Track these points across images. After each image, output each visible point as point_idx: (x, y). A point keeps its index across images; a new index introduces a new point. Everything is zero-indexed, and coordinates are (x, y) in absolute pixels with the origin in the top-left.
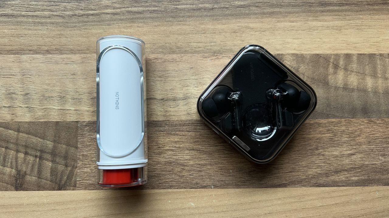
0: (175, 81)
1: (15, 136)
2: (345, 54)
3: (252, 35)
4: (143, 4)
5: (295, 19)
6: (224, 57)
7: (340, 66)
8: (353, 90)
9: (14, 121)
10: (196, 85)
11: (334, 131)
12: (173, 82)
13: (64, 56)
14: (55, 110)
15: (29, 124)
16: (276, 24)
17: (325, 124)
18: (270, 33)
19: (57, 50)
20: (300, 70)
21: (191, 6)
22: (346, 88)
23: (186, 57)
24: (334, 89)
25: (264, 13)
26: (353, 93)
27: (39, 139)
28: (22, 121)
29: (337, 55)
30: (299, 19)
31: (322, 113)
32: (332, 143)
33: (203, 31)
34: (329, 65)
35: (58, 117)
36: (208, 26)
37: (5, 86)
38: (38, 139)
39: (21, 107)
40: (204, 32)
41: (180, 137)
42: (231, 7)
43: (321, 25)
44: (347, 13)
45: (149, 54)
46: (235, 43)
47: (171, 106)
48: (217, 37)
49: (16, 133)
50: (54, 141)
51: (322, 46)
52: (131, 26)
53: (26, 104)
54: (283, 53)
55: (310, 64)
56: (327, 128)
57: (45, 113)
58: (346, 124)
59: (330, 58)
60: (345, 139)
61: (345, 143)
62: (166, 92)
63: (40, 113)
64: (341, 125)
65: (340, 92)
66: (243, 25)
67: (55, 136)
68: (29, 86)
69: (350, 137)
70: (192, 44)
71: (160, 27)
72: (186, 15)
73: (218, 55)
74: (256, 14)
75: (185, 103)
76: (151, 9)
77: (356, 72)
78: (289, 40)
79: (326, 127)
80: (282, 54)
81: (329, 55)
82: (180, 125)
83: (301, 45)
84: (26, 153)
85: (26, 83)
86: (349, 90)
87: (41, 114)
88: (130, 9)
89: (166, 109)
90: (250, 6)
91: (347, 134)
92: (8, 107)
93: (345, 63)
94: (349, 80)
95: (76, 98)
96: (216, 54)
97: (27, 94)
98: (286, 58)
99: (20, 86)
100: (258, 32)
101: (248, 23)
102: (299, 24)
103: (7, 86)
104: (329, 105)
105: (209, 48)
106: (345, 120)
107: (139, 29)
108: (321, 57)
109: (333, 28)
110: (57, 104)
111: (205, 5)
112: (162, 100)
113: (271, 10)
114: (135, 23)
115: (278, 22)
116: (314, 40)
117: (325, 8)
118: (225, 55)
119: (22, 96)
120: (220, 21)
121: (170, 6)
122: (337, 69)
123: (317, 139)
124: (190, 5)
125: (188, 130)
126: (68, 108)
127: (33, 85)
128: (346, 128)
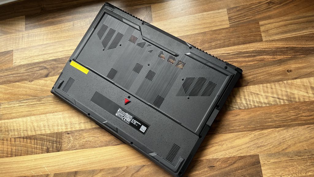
13: (58, 113)
19: (55, 111)
50: (56, 138)
84: (49, 142)
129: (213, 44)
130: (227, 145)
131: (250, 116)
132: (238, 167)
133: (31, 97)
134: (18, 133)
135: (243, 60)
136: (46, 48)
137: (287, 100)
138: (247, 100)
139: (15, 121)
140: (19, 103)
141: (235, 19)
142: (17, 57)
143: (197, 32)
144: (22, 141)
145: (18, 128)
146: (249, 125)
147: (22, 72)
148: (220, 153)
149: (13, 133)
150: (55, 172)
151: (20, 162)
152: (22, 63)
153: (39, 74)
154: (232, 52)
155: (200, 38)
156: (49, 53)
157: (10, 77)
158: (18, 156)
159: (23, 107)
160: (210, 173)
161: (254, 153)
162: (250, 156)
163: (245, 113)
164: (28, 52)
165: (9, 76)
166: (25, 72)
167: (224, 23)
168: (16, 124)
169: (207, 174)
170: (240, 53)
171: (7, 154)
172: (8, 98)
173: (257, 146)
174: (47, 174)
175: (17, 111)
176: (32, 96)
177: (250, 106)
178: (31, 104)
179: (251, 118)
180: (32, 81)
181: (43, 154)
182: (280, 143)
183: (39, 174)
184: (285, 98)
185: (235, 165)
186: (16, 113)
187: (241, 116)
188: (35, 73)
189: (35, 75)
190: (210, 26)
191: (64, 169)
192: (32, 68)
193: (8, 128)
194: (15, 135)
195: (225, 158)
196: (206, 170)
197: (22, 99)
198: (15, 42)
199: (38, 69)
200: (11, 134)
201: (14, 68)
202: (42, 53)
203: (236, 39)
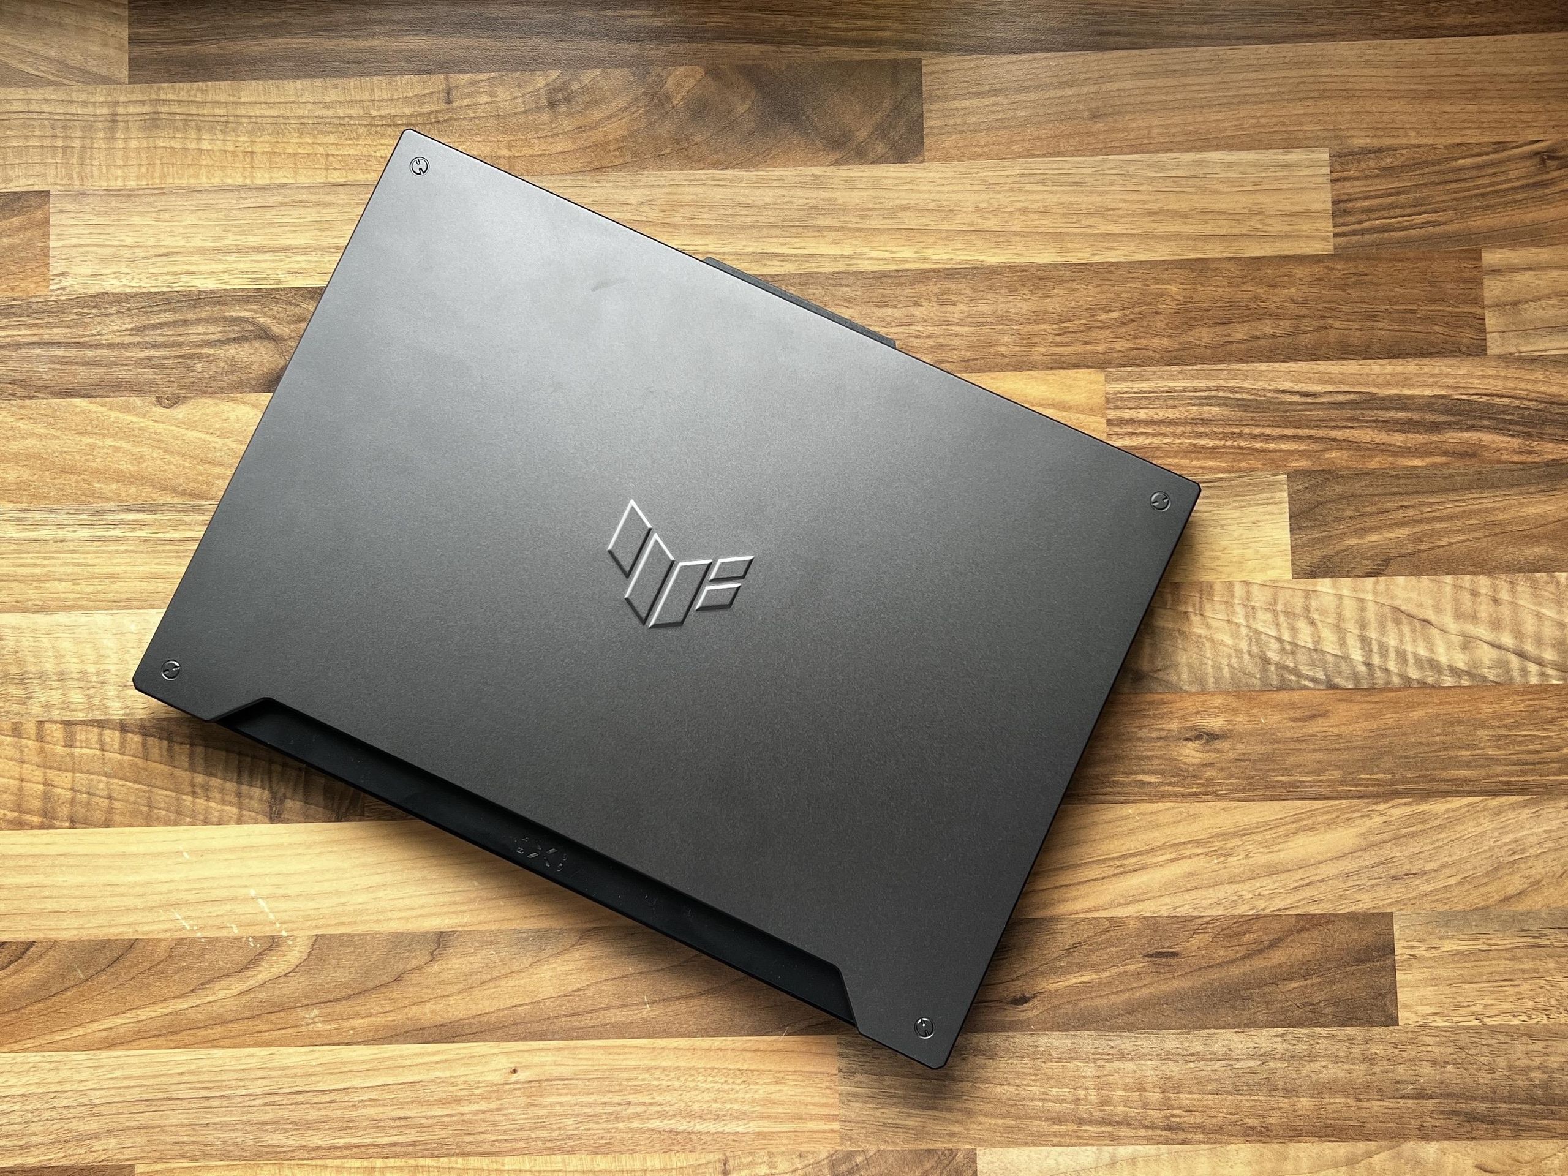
129: (1239, 336)
130: (1247, 857)
131: (1374, 724)
132: (1291, 967)
133: (168, 499)
134: (89, 697)
135: (1377, 441)
136: (270, 215)
137: (1557, 667)
138: (1370, 644)
139: (71, 629)
140: (91, 525)
141: (1365, 217)
142: (74, 241)
143: (1161, 252)
144: (117, 746)
145: (91, 669)
146: (1364, 768)
147: (109, 338)
148: (1211, 891)
149: (56, 696)
150: (317, 927)
151: (103, 862)
152: (112, 285)
153: (222, 364)
154: (1329, 388)
155: (1173, 288)
156: (287, 249)
157: (27, 359)
158: (87, 823)
159: (117, 552)
160: (1151, 984)
161: (1371, 905)
162: (1352, 917)
163: (1356, 707)
164: (147, 220)
165: (23, 352)
166: (127, 339)
167: (1306, 227)
168: (77, 641)
169: (1141, 987)
170: (1370, 401)
171: (19, 808)
172: (21, 486)
173: (1392, 872)
174: (273, 937)
175: (77, 569)
176: (174, 490)
177: (1380, 677)
178: (168, 536)
179: (1379, 734)
180: (176, 400)
181: (246, 827)
182: (1497, 869)
183: (224, 933)
184: (1549, 655)
185: (1278, 956)
186: (75, 579)
187: (1333, 720)
188: (200, 356)
189: (199, 367)
190: (1235, 231)
191: (375, 917)
192: (174, 324)
193: (20, 662)
194: (66, 706)
195: (1234, 917)
196: (1134, 967)
197: (108, 499)
198: (60, 143)
199: (214, 331)
200: (41, 696)
201: (54, 310)
202: (241, 241)
203: (1356, 326)
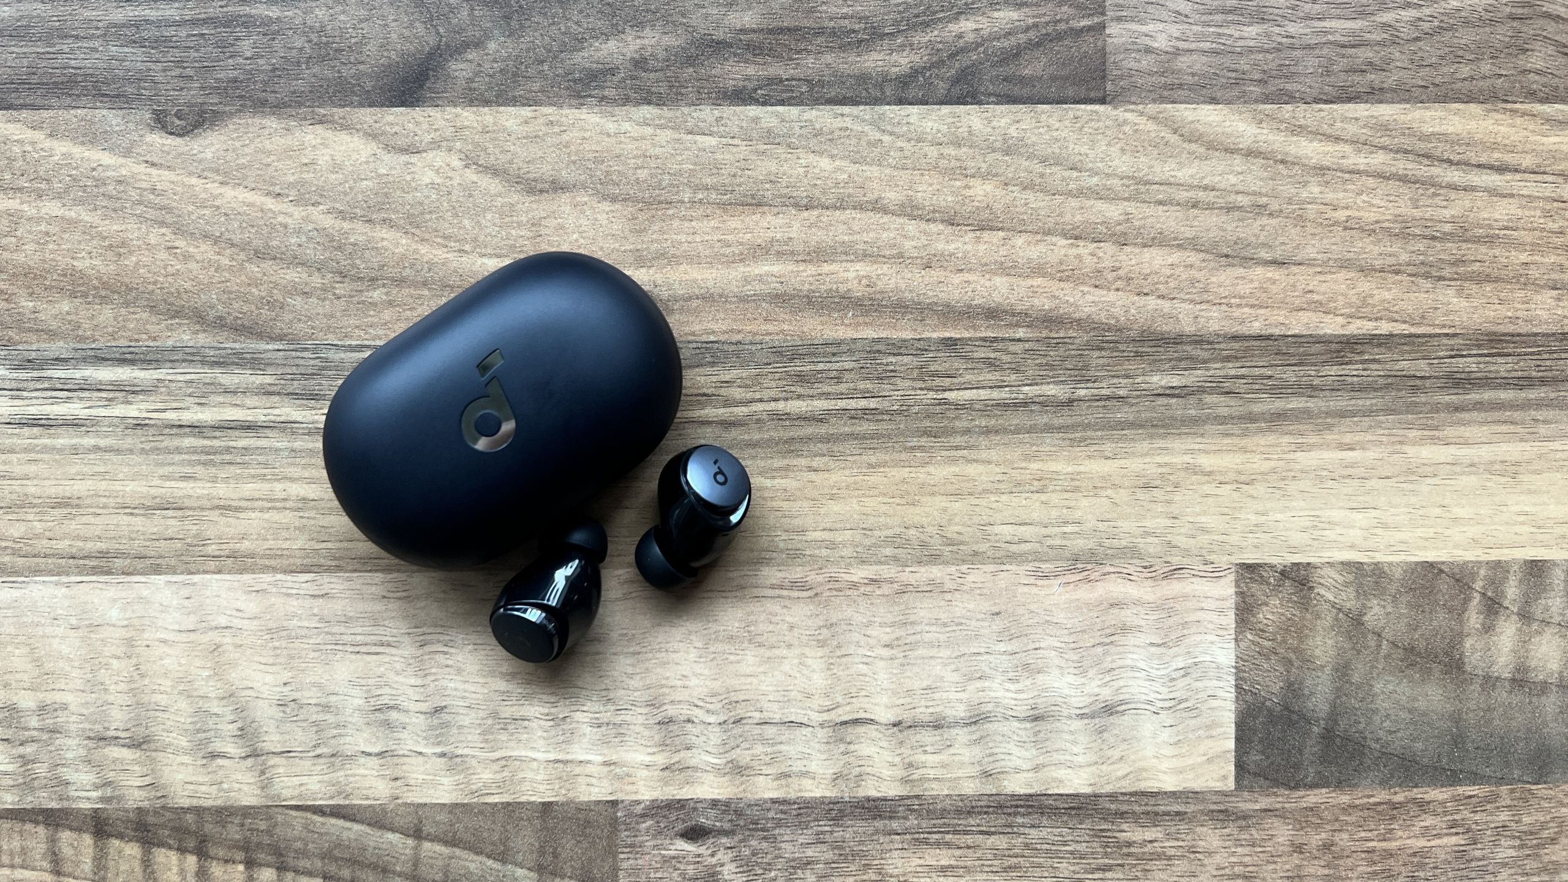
0: (940, 660)
1: (407, 851)
2: (1526, 561)
3: (1207, 496)
4: (826, 389)
5: (1357, 438)
6: (1109, 573)
7: (1506, 603)
8: (1544, 688)
9: (400, 801)
10: (1011, 675)
11: (1474, 826)
12: (933, 662)
14: (535, 763)
15: (450, 812)
16: (1291, 456)
17: (1443, 803)
18: (1270, 490)
20: (1366, 618)
21: (996, 394)
22: (1521, 680)
23: (978, 575)
24: (1481, 685)
25: (1251, 418)
26: (1544, 698)
27: (490, 862)
28: (428, 801)
29: (1497, 566)
30: (1374, 438)
31: (1436, 768)
32: (1463, 866)
33: (1036, 483)
34: (1467, 601)
35: (548, 787)
36: (1053, 466)
37: (363, 682)
38: (485, 859)
39: (420, 753)
40: (1042, 485)
41: (958, 852)
42: (1138, 397)
43: (1449, 460)
44: (1540, 415)
45: (850, 564)
46: (1147, 524)
47: (927, 748)
48: (1085, 502)
49: (410, 842)
51: (1447, 532)
52: (787, 468)
53: (439, 744)
54: (1311, 560)
55: (1404, 599)
56: (1450, 818)
57: (504, 774)
58: (1515, 803)
59: (1473, 575)
60: (1506, 851)
61: (1505, 865)
62: (909, 700)
63: (487, 776)
64: (1498, 808)
65: (1502, 695)
66: (1179, 460)
67: (542, 852)
68: (445, 683)
69: (1522, 847)
70: (997, 529)
71: (887, 469)
72: (976, 426)
73: (1089, 566)
74: (1221, 420)
75: (974, 737)
76: (852, 404)
77: (1560, 624)
78: (1336, 515)
79: (1445, 813)
80: (1309, 564)
81: (1470, 565)
82: (959, 812)
83: (1376, 531)
85: (434, 670)
86: (1530, 689)
87: (490, 776)
88: (781, 406)
89: (911, 759)
90: (1202, 390)
91: (1514, 837)
92: (377, 755)
93: (1525, 595)
94: (1532, 653)
95: (606, 720)
96: (1080, 566)
97: (438, 710)
98: (1322, 577)
99: (413, 681)
100: (1228, 487)
101: (1192, 452)
102: (1372, 454)
103: (371, 682)
104: (1458, 741)
105: (1058, 542)
106: (1512, 791)
107: (812, 476)
108: (1441, 571)
109: (1491, 468)
110: (542, 742)
111: (1044, 387)
112: (894, 725)
113: (1279, 404)
114: (798, 456)
115: (1300, 448)
116: (1421, 512)
117: (1468, 397)
118: (1112, 569)
119: (422, 717)
120: (1096, 447)
121: (919, 392)
122: (1497, 613)
123: (1414, 854)
124: (991, 387)
125: (984, 829)
126: (582, 758)
127: (458, 678)
128: (1513, 815)
